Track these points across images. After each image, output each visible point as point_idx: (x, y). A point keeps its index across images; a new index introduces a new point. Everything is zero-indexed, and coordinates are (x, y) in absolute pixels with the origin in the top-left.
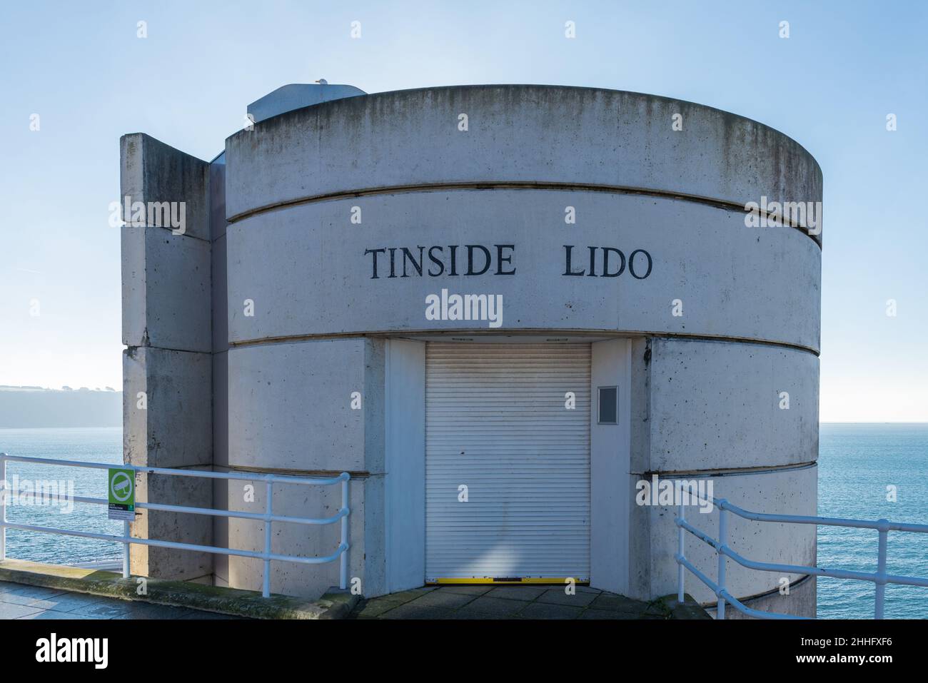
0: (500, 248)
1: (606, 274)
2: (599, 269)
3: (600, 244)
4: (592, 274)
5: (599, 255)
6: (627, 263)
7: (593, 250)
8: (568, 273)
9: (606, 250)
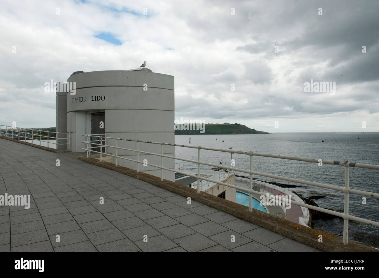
0: (84, 97)
1: (97, 100)
2: (96, 99)
3: (96, 96)
4: (95, 100)
5: (96, 97)
6: (101, 98)
7: (95, 96)
8: (92, 100)
9: (97, 96)
